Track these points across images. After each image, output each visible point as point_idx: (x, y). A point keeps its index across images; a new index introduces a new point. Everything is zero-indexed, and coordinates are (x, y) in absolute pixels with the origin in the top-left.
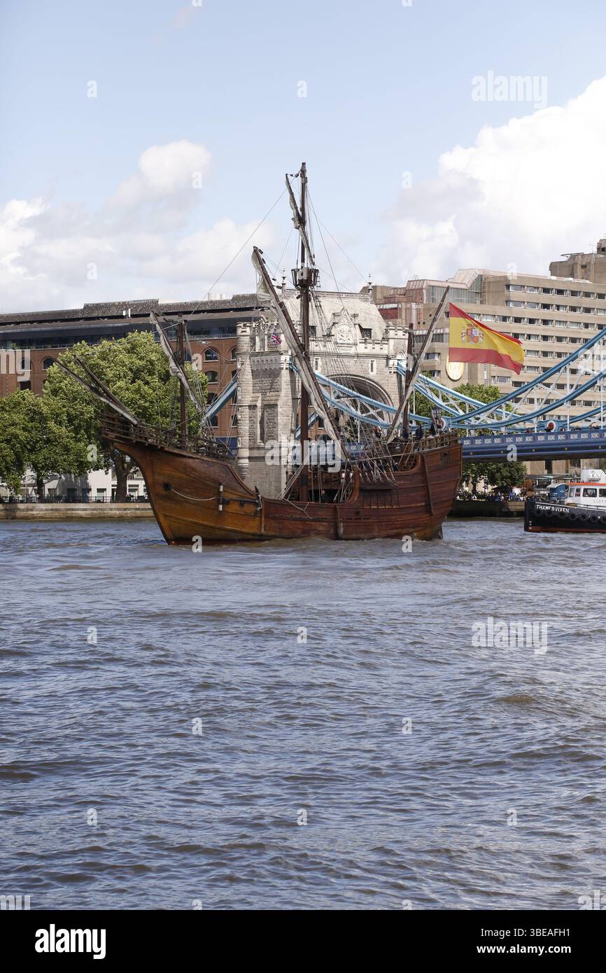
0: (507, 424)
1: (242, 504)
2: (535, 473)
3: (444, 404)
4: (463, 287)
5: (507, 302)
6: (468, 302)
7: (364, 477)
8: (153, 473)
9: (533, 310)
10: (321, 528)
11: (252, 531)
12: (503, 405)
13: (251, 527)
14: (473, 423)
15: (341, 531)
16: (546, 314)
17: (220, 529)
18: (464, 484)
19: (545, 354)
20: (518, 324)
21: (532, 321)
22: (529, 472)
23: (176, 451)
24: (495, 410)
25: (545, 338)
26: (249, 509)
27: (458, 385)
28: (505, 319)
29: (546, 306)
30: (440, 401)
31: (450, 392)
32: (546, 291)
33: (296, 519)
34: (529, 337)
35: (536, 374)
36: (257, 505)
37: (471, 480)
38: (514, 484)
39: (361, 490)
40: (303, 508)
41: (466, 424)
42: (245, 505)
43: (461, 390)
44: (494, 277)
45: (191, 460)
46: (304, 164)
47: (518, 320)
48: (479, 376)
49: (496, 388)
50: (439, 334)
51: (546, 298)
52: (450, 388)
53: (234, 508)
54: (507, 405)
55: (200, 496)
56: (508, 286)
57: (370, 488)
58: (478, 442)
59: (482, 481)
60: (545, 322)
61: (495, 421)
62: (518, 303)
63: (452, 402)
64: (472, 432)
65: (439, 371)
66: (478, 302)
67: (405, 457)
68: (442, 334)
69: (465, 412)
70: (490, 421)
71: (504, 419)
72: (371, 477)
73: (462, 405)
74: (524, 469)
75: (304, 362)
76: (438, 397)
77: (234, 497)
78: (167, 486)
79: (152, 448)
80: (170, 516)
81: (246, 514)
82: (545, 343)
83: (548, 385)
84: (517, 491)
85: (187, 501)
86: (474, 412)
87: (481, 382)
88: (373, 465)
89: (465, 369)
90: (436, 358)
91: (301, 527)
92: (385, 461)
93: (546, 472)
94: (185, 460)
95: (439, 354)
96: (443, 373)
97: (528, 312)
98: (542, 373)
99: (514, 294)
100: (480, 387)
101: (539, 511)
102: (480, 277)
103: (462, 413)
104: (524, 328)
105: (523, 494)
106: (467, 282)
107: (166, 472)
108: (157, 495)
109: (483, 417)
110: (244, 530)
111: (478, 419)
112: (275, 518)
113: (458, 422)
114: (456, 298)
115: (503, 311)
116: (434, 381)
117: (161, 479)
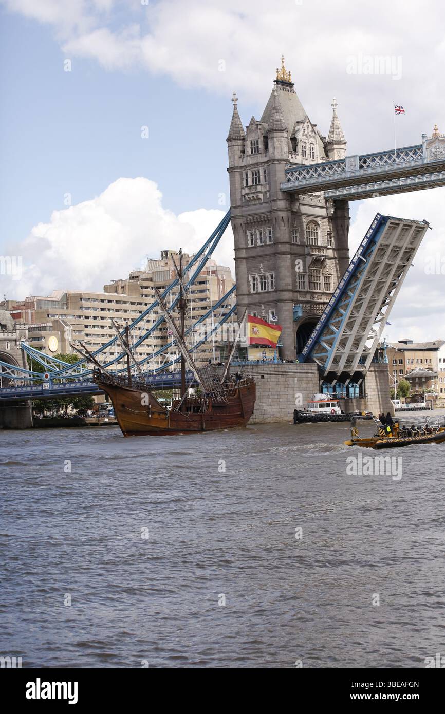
0: (83, 375)
1: (159, 414)
2: (99, 402)
3: (48, 365)
4: (57, 300)
5: (81, 308)
6: (59, 308)
7: (214, 400)
8: (116, 399)
9: (95, 312)
10: (195, 425)
11: (164, 427)
12: (81, 365)
13: (164, 425)
14: (64, 375)
15: (204, 426)
16: (102, 314)
17: (149, 426)
18: (61, 409)
19: (103, 336)
20: (87, 320)
21: (95, 318)
22: (96, 402)
23: (128, 389)
24: (76, 368)
25: (103, 327)
26: (163, 416)
27: (55, 354)
28: (80, 317)
29: (102, 309)
30: (45, 363)
31: (52, 359)
32: (102, 301)
33: (184, 421)
34: (94, 326)
35: (99, 347)
36: (166, 414)
37: (64, 407)
38: (88, 409)
39: (212, 407)
40: (187, 415)
41: (61, 376)
42: (161, 414)
43: (57, 357)
44: (73, 294)
45: (134, 393)
46: (181, 248)
47: (87, 317)
48: (67, 349)
49: (76, 356)
50: (44, 327)
51: (102, 305)
52: (51, 356)
53: (156, 416)
54: (83, 365)
55: (139, 411)
56: (81, 299)
57: (217, 405)
58: (67, 386)
59: (71, 407)
60: (102, 318)
61: (76, 374)
62: (87, 308)
63: (52, 364)
64: (64, 380)
65: (45, 347)
66: (65, 308)
67: (230, 390)
68: (46, 326)
69: (59, 369)
70: (73, 374)
71: (81, 372)
72: (217, 400)
73: (58, 366)
74: (93, 400)
75: (183, 345)
76: (45, 361)
77: (156, 410)
78: (123, 406)
79: (116, 387)
80: (125, 421)
81: (162, 419)
82: (103, 330)
83: (105, 353)
84: (90, 412)
85: (133, 413)
86: (65, 369)
87: (68, 353)
88: (217, 394)
89: (59, 346)
90: (43, 340)
91: (186, 424)
92: (223, 392)
93: (105, 401)
94: (132, 393)
95: (44, 337)
96: (47, 348)
97: (93, 313)
98: (101, 346)
99: (85, 303)
100: (68, 355)
101: (301, 416)
102: (66, 294)
103: (58, 370)
104: (91, 322)
105: (93, 413)
106: (58, 296)
107: (123, 399)
108: (119, 410)
109: (70, 371)
110: (161, 426)
111: (67, 373)
112: (174, 420)
113: (56, 375)
114: (53, 306)
115: (79, 313)
116: (43, 352)
117: (121, 402)
